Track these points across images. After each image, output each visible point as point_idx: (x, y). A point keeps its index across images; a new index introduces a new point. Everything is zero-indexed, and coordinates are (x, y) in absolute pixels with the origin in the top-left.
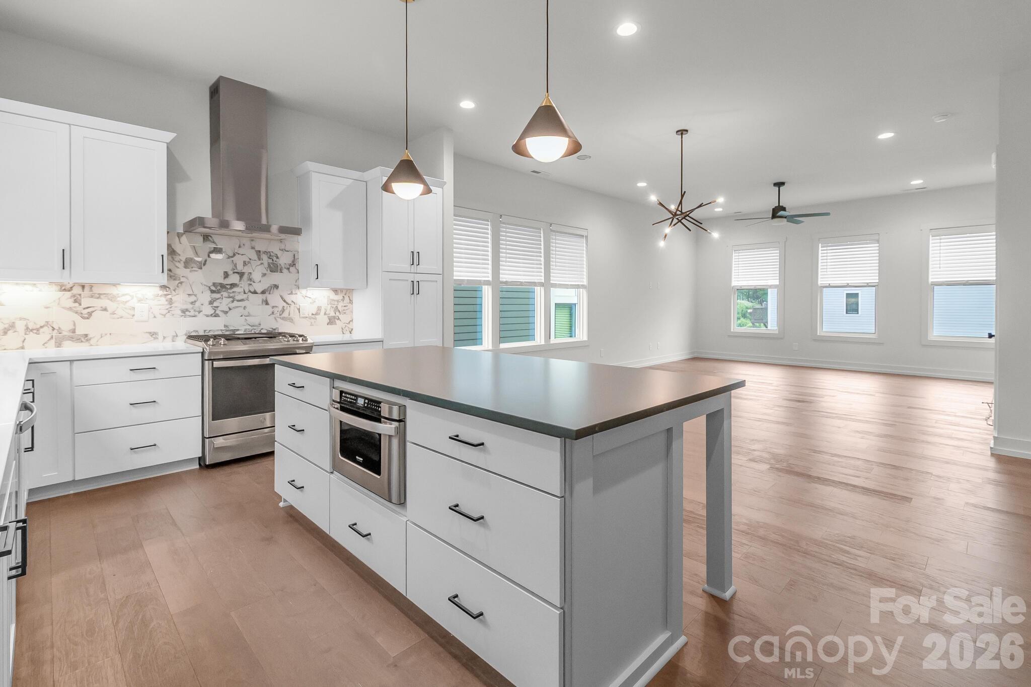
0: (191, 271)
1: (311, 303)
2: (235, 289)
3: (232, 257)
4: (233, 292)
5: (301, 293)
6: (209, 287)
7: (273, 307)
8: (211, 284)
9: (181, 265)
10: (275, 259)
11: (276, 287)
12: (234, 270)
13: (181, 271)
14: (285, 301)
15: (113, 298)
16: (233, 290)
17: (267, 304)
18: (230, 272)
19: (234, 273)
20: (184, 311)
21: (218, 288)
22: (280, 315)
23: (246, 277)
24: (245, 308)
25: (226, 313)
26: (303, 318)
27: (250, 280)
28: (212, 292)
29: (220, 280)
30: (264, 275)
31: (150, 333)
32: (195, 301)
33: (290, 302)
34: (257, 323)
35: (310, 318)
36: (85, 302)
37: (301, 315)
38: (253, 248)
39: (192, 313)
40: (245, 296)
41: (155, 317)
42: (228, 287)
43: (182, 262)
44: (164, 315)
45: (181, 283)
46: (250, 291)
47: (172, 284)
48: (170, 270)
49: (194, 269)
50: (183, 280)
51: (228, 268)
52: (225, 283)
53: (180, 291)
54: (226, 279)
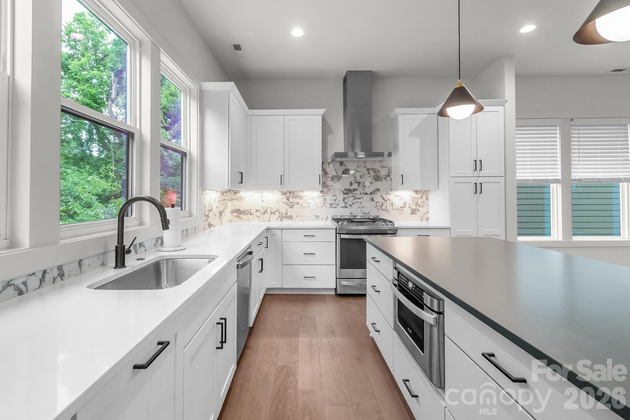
0: (334, 183)
1: (400, 200)
2: (356, 192)
3: (354, 174)
4: (355, 194)
5: (393, 194)
6: (343, 191)
7: (377, 203)
8: (343, 190)
9: (329, 180)
10: (377, 173)
11: (378, 190)
12: (355, 180)
13: (330, 183)
14: (383, 199)
15: (301, 198)
17: (373, 200)
18: (353, 182)
19: (355, 182)
20: (331, 205)
21: (347, 192)
22: (381, 207)
23: (361, 184)
24: (361, 203)
25: (351, 206)
26: (395, 209)
27: (364, 186)
28: (344, 194)
29: (348, 187)
30: (371, 183)
31: (316, 216)
32: (336, 199)
33: (386, 199)
34: (367, 212)
35: (399, 210)
36: (291, 200)
37: (394, 208)
38: (365, 167)
39: (335, 206)
40: (361, 196)
41: (318, 208)
42: (352, 191)
43: (330, 178)
44: (322, 207)
45: (330, 189)
46: (363, 193)
47: (326, 190)
48: (325, 183)
49: (335, 181)
50: (330, 187)
51: (352, 180)
52: (351, 189)
53: (329, 194)
54: (351, 186)
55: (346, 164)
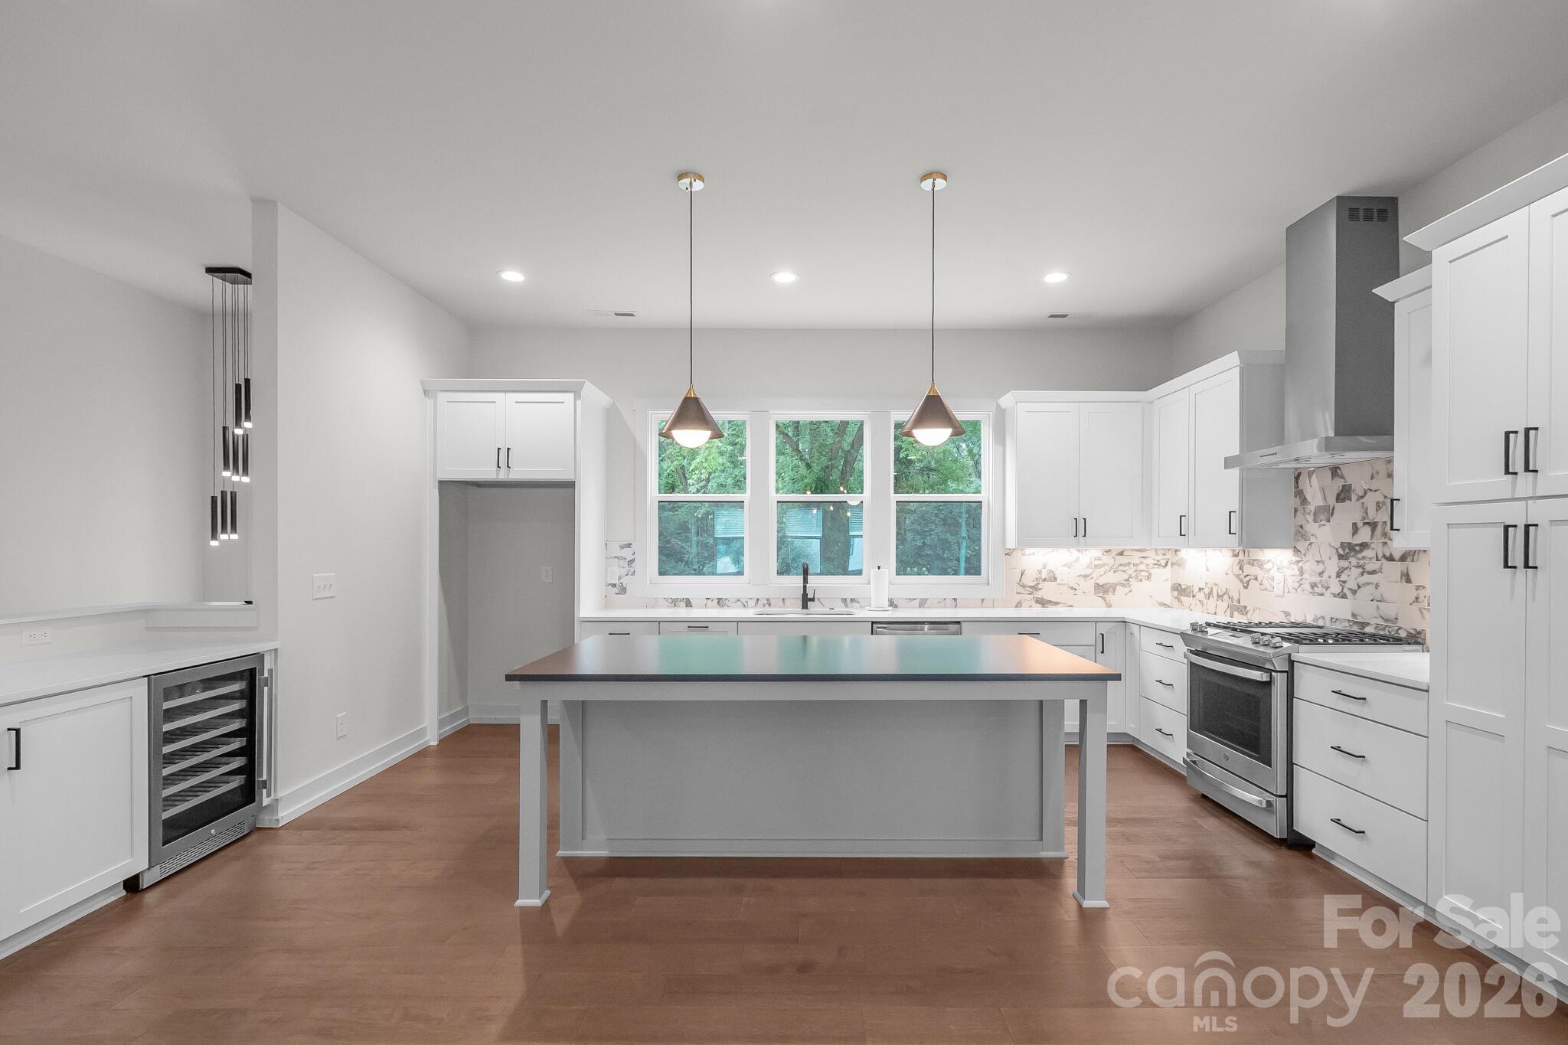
0: (1319, 527)
2: (1367, 553)
3: (1362, 497)
4: (1363, 557)
6: (1337, 550)
7: (1418, 588)
8: (1338, 545)
9: (1310, 518)
12: (1365, 518)
13: (1311, 527)
15: (1260, 565)
16: (1362, 553)
17: (1409, 581)
18: (1360, 524)
19: (1365, 524)
20: (1313, 586)
21: (1348, 550)
23: (1379, 529)
25: (1354, 592)
28: (1341, 557)
29: (1348, 538)
31: (1285, 612)
32: (1323, 572)
34: (1392, 616)
36: (1246, 569)
39: (1320, 589)
40: (1375, 566)
41: (1289, 592)
42: (1358, 548)
43: (1312, 514)
44: (1296, 590)
45: (1310, 544)
47: (1302, 545)
48: (1301, 527)
49: (1322, 523)
50: (1312, 539)
51: (1357, 517)
52: (1354, 542)
53: (1309, 556)
54: (1356, 536)
55: (1345, 471)
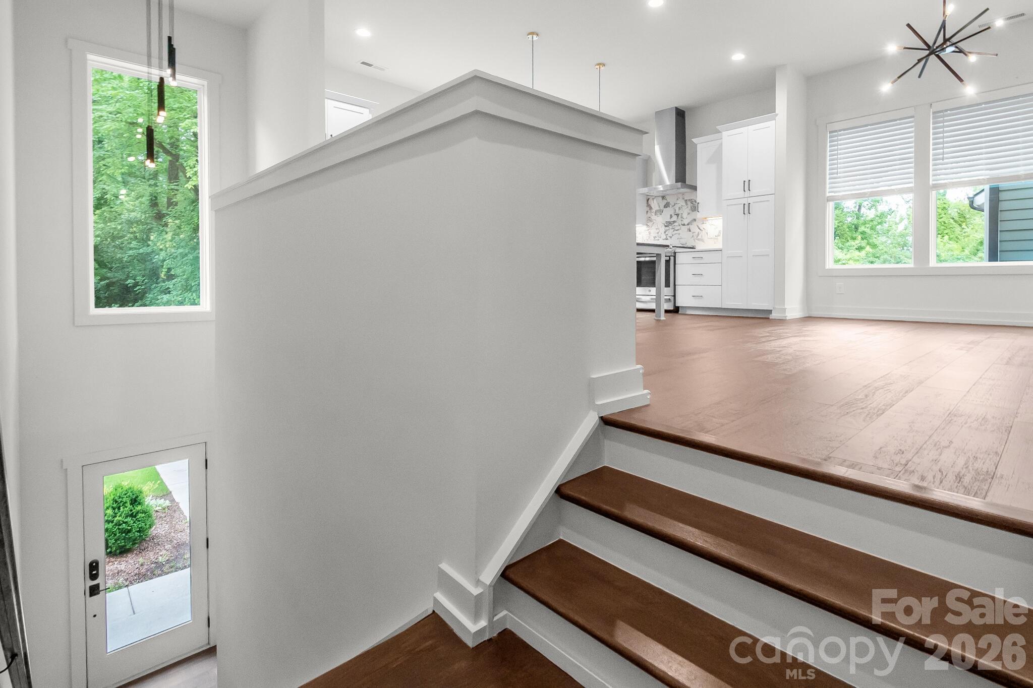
0: (657, 217)
2: (675, 224)
3: (674, 206)
4: (674, 226)
5: (709, 223)
6: (664, 224)
7: (693, 233)
8: (664, 222)
9: (653, 214)
10: (694, 203)
11: (695, 220)
12: (675, 213)
13: (654, 217)
14: (699, 229)
16: (674, 224)
17: (690, 231)
18: (673, 215)
19: (675, 215)
21: (668, 224)
22: (697, 237)
23: (680, 216)
25: (671, 237)
27: (682, 217)
28: (666, 226)
29: (669, 220)
30: (689, 213)
32: (659, 232)
33: (702, 229)
35: (714, 239)
38: (683, 199)
40: (679, 228)
44: (648, 240)
45: (653, 223)
46: (682, 225)
47: (650, 224)
48: (650, 217)
49: (658, 215)
50: (654, 221)
51: (672, 212)
52: (671, 221)
53: (653, 227)
54: (671, 219)
55: (667, 197)
